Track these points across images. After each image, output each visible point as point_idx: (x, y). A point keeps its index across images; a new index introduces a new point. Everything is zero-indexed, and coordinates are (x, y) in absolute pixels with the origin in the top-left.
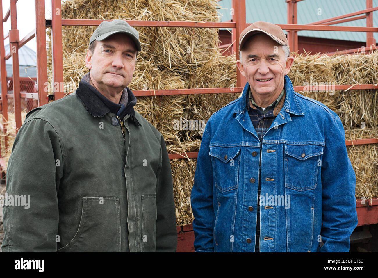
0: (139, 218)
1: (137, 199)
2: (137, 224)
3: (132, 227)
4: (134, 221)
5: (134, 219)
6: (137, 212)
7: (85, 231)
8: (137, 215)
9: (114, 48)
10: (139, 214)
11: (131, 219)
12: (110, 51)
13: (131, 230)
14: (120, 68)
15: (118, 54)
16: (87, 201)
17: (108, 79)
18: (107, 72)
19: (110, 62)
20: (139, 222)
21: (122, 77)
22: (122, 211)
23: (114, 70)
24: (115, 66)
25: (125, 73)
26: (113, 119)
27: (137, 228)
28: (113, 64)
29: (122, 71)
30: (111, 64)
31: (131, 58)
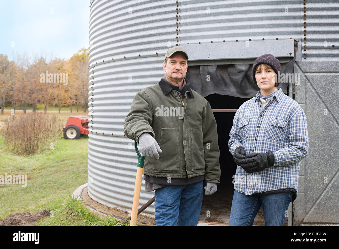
0: (189, 139)
1: (189, 130)
2: (188, 142)
3: (185, 143)
4: (187, 140)
5: (186, 139)
6: (188, 136)
7: (163, 144)
8: (188, 137)
9: (175, 61)
10: (189, 137)
11: (185, 139)
12: (174, 62)
13: (185, 144)
14: (179, 70)
15: (178, 63)
16: (163, 130)
17: (174, 75)
18: (173, 72)
19: (174, 67)
20: (189, 141)
21: (181, 74)
22: (180, 135)
23: (177, 71)
24: (177, 69)
25: (182, 72)
26: (174, 93)
27: (188, 143)
28: (176, 68)
29: (181, 71)
30: (175, 68)
31: (184, 65)
